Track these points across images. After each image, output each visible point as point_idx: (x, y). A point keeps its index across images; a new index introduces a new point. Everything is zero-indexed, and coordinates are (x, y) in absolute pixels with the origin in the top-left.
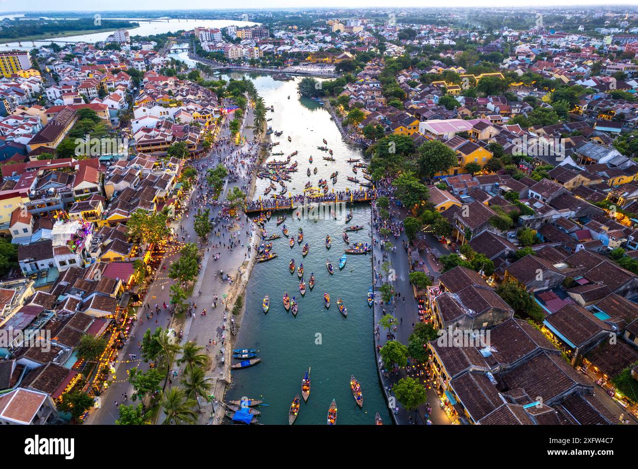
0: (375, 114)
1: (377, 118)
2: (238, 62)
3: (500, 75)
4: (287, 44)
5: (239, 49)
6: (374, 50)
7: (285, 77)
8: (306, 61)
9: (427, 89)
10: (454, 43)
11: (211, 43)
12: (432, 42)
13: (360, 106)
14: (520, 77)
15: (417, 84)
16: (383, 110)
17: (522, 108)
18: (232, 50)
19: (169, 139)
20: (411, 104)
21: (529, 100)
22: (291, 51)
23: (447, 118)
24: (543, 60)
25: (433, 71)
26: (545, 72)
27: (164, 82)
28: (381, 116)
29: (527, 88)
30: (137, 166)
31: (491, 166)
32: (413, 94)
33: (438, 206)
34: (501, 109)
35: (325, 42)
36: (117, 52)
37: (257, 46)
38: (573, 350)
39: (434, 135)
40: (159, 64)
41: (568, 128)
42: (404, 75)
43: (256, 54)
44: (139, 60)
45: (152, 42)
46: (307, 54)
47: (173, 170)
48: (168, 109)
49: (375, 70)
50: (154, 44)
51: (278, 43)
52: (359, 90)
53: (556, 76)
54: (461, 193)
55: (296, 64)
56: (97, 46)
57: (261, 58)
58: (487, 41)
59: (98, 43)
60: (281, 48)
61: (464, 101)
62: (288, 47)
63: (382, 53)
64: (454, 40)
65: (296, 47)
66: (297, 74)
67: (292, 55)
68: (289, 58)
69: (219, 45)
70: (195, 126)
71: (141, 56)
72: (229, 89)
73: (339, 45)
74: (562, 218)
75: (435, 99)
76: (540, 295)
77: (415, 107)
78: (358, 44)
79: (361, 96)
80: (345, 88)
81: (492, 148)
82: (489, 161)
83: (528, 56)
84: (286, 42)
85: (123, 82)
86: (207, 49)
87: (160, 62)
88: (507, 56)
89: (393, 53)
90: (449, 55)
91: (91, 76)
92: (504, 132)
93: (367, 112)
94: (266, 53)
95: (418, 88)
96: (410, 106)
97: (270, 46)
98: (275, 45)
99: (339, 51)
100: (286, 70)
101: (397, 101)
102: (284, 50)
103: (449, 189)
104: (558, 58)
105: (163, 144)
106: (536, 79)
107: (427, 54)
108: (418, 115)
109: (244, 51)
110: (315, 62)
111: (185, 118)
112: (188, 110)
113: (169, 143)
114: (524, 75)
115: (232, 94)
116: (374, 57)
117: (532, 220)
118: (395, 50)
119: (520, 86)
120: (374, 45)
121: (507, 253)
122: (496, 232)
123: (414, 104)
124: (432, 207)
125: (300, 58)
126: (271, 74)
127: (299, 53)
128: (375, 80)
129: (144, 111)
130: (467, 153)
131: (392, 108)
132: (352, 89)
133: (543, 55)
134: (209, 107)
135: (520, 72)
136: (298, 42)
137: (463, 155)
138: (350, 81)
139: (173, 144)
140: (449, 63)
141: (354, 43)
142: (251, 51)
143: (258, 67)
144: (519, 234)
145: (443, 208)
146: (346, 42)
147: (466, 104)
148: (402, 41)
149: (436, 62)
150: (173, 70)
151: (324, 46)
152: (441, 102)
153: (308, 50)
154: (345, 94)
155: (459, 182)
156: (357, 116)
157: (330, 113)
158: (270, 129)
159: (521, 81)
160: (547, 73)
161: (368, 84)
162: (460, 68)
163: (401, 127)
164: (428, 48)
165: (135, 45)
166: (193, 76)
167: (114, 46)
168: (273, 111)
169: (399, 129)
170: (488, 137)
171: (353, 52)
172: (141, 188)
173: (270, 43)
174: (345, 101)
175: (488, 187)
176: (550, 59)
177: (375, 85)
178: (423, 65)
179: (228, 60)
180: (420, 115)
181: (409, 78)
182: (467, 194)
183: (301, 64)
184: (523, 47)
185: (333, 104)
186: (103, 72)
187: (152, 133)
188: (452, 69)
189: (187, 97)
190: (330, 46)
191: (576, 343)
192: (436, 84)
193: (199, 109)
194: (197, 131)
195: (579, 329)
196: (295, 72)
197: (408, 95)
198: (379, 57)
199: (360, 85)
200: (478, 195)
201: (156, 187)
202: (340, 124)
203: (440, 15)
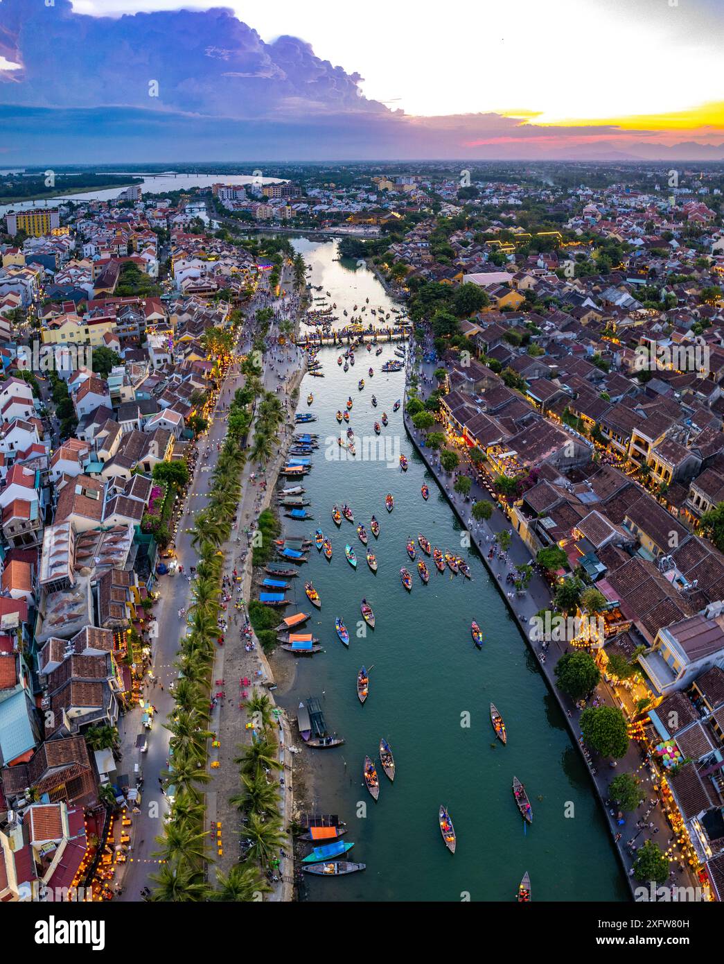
0: (419, 269)
1: (422, 272)
2: (268, 222)
3: (557, 234)
4: (324, 203)
5: (268, 208)
6: (426, 210)
7: (323, 237)
8: (347, 222)
9: (479, 247)
10: (520, 203)
11: (235, 202)
12: (495, 201)
13: (406, 262)
14: (579, 236)
15: (469, 244)
16: (428, 266)
18: (260, 209)
19: (215, 286)
20: (459, 262)
22: (329, 211)
24: (608, 220)
25: (489, 231)
26: (604, 231)
27: (194, 240)
28: (425, 272)
30: (194, 304)
31: (523, 307)
32: (463, 252)
33: (466, 334)
34: (549, 265)
35: (369, 202)
36: (132, 210)
37: (288, 205)
40: (181, 223)
41: (603, 280)
42: (457, 235)
43: (287, 214)
44: (160, 218)
45: (167, 200)
46: (348, 215)
47: (225, 309)
48: (206, 263)
49: (426, 230)
50: (169, 201)
51: (313, 202)
52: (406, 249)
53: (612, 235)
55: (335, 225)
56: (110, 205)
57: (294, 218)
58: (559, 200)
59: (109, 201)
60: (318, 208)
61: (514, 258)
62: (325, 207)
63: (436, 213)
64: (521, 200)
65: (334, 206)
66: (336, 235)
67: (331, 215)
68: (327, 218)
69: (244, 203)
70: (236, 278)
71: (160, 214)
72: (263, 248)
73: (386, 205)
74: (565, 339)
75: (485, 257)
78: (409, 204)
79: (407, 254)
80: (390, 247)
81: (527, 294)
84: (323, 201)
85: (151, 240)
86: (231, 208)
87: (182, 221)
88: (572, 216)
89: (449, 213)
90: (511, 215)
91: (118, 233)
92: (542, 282)
93: (412, 267)
94: (299, 213)
95: (469, 248)
96: (457, 264)
97: (305, 206)
98: (309, 204)
99: (386, 211)
100: (323, 231)
101: (444, 258)
102: (321, 210)
104: (620, 218)
105: (209, 291)
107: (486, 214)
109: (274, 210)
110: (357, 223)
111: (227, 271)
112: (226, 265)
113: (214, 290)
114: (583, 234)
115: (266, 253)
116: (425, 217)
117: (539, 339)
118: (450, 210)
120: (428, 205)
122: (509, 347)
123: (462, 262)
124: (461, 334)
125: (339, 218)
126: (305, 236)
127: (338, 214)
128: (423, 239)
129: (184, 264)
130: (501, 296)
131: (439, 264)
132: (397, 248)
133: (608, 215)
134: (246, 263)
135: (579, 232)
136: (337, 202)
137: (498, 298)
138: (395, 240)
139: (218, 292)
140: (509, 223)
141: (404, 202)
142: (283, 210)
143: (290, 228)
145: (470, 335)
146: (395, 202)
147: (517, 261)
148: (461, 201)
149: (495, 222)
150: (197, 228)
151: (368, 205)
152: (490, 259)
153: (348, 210)
154: (391, 252)
155: (488, 317)
156: (400, 271)
157: (373, 272)
158: (310, 285)
160: (605, 233)
161: (416, 244)
162: (520, 228)
163: (445, 280)
164: (489, 208)
165: (149, 202)
166: (220, 235)
167: (128, 204)
168: (311, 269)
169: (441, 282)
170: (526, 287)
171: (401, 213)
172: (200, 320)
173: (304, 202)
174: (389, 259)
176: (614, 218)
177: (424, 245)
178: (479, 225)
179: (256, 220)
181: (461, 238)
183: (341, 225)
184: (591, 207)
185: (376, 263)
186: (127, 229)
187: (199, 281)
188: (512, 229)
189: (222, 253)
190: (375, 206)
192: (490, 244)
193: (237, 264)
194: (239, 281)
195: (546, 391)
196: (334, 233)
197: (457, 253)
198: (432, 217)
199: (407, 244)
201: (213, 320)
202: (384, 281)
203: (513, 170)
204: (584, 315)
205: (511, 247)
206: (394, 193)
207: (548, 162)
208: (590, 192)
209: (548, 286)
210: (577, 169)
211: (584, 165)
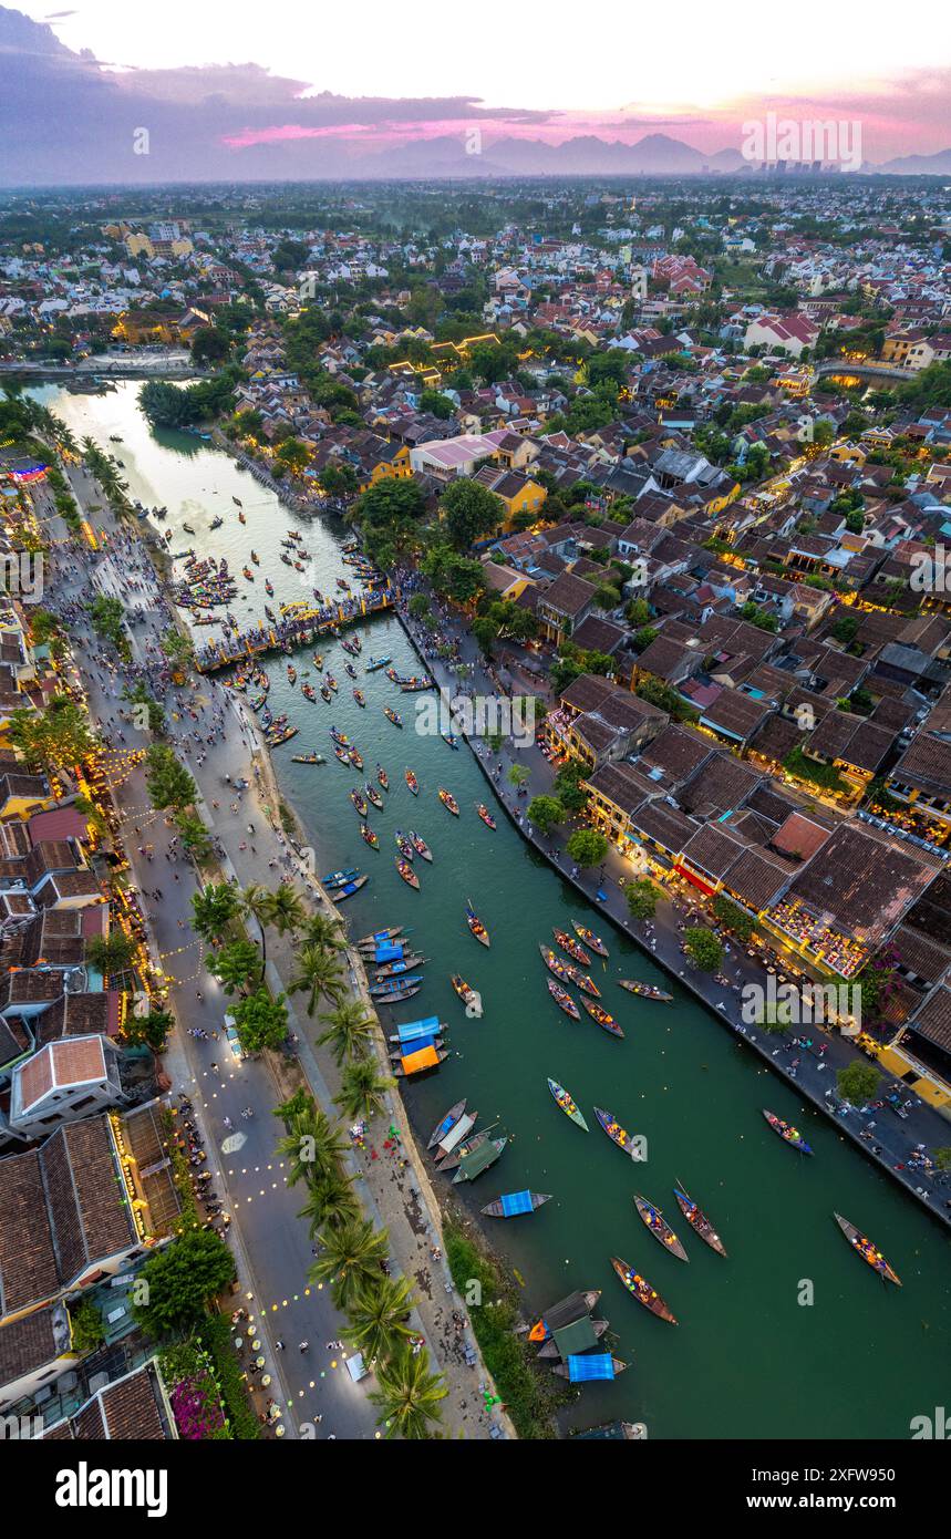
0: (324, 445)
1: (331, 451)
3: (491, 340)
6: (242, 299)
9: (388, 381)
10: (384, 273)
12: (346, 272)
13: (290, 432)
14: (526, 341)
15: (365, 373)
16: (333, 435)
17: (551, 400)
20: (375, 416)
21: (554, 383)
22: (73, 313)
23: (445, 437)
24: (545, 301)
25: (378, 340)
26: (559, 326)
28: (336, 449)
29: (539, 361)
31: (549, 512)
32: (367, 396)
33: (506, 594)
34: (522, 408)
38: (739, 743)
39: (439, 470)
41: (628, 430)
42: (329, 354)
49: (272, 348)
52: (267, 397)
53: (579, 334)
54: (525, 564)
58: (440, 263)
60: (46, 306)
61: (459, 399)
62: (59, 304)
63: (262, 306)
64: (381, 265)
65: (76, 301)
73: (166, 292)
74: (674, 576)
75: (410, 400)
76: (682, 688)
77: (384, 420)
78: (201, 284)
79: (279, 410)
80: (237, 395)
81: (541, 479)
82: (544, 505)
83: (521, 294)
88: (487, 297)
89: (282, 304)
90: (389, 302)
92: (546, 449)
93: (308, 443)
95: (370, 382)
96: (375, 421)
99: (175, 307)
101: (348, 413)
102: (56, 312)
103: (509, 562)
104: (567, 296)
106: (551, 343)
107: (348, 302)
108: (395, 436)
110: (138, 340)
114: (530, 335)
116: (251, 317)
118: (284, 298)
119: (528, 359)
120: (236, 287)
121: (626, 641)
122: (601, 614)
123: (379, 416)
124: (497, 595)
127: (92, 319)
128: (279, 370)
130: (511, 494)
131: (347, 429)
132: (251, 396)
133: (541, 290)
135: (521, 330)
137: (505, 499)
140: (396, 320)
141: (192, 283)
144: (628, 611)
145: (513, 594)
147: (463, 403)
148: (286, 273)
149: (373, 320)
151: (135, 294)
152: (424, 406)
154: (244, 408)
155: (519, 547)
156: (293, 454)
157: (231, 455)
158: (139, 506)
159: (529, 348)
160: (564, 328)
161: (275, 382)
162: (421, 330)
163: (382, 464)
164: (344, 288)
169: (378, 469)
170: (524, 462)
171: (204, 308)
175: (560, 547)
176: (555, 297)
178: (354, 329)
180: (401, 437)
181: (344, 362)
182: (534, 565)
184: (504, 276)
185: (230, 436)
188: (408, 332)
190: (148, 295)
191: (742, 734)
192: (395, 369)
195: (741, 716)
197: (360, 398)
198: (262, 316)
199: (262, 384)
200: (550, 563)
202: (267, 476)
203: (324, 203)
204: (661, 514)
205: (433, 373)
206: (160, 261)
207: (371, 183)
208: (482, 245)
209: (561, 456)
210: (425, 197)
211: (429, 188)
